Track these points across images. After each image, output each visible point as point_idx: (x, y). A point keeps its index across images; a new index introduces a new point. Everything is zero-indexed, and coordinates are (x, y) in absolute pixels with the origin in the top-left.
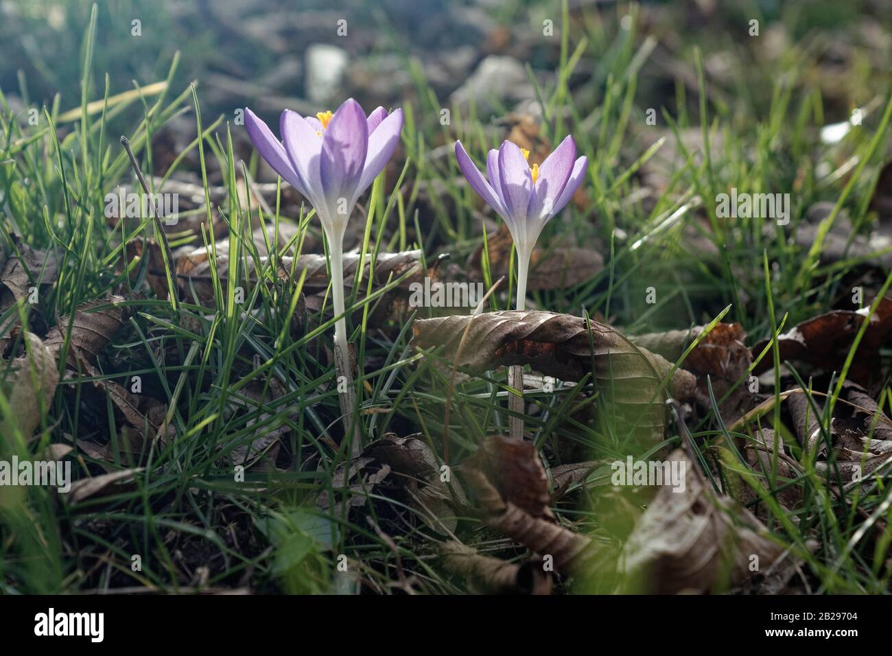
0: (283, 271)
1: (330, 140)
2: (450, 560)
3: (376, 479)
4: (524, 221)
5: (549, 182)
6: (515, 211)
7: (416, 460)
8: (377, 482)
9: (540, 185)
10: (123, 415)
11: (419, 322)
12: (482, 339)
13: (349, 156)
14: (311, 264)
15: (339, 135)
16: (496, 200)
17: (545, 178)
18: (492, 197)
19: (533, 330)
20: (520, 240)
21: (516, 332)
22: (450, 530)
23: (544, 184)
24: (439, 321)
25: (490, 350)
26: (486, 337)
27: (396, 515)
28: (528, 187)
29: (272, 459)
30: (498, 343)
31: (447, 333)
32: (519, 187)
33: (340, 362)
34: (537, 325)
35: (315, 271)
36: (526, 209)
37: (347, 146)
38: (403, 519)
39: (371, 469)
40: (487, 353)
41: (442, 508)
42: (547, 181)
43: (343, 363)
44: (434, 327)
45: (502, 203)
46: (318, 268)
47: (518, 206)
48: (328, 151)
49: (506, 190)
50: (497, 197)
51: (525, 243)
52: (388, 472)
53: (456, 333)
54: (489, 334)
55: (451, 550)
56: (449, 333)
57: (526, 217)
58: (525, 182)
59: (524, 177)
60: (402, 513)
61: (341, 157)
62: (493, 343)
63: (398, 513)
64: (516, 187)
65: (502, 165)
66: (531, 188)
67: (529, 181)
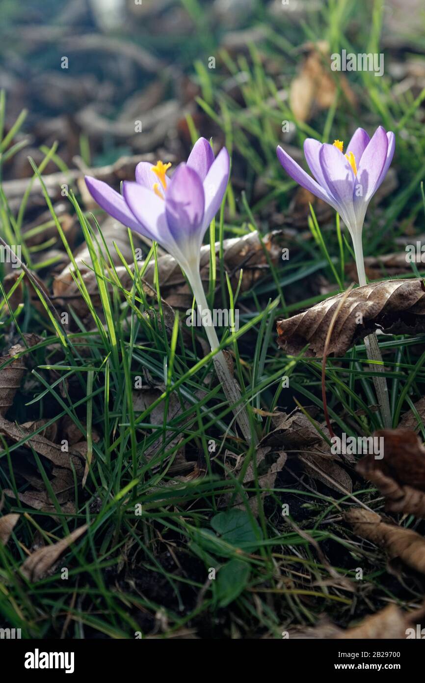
0: (148, 288)
1: (171, 202)
2: (358, 528)
3: (277, 467)
4: (351, 207)
5: (369, 171)
6: (343, 200)
7: (304, 437)
8: (279, 470)
9: (361, 176)
10: (49, 461)
11: (282, 324)
12: (340, 328)
13: (191, 212)
14: (167, 266)
15: (179, 197)
16: (323, 193)
17: (364, 169)
18: (319, 191)
19: (381, 308)
20: (350, 222)
21: (368, 314)
22: (347, 489)
23: (365, 174)
24: (298, 318)
25: (349, 336)
26: (343, 325)
27: (296, 481)
28: (350, 179)
29: (181, 455)
30: (354, 329)
31: (307, 328)
32: (343, 181)
33: (222, 374)
34: (384, 302)
35: (171, 272)
36: (352, 196)
37: (188, 204)
38: (304, 484)
39: (271, 460)
40: (347, 339)
41: (335, 468)
42: (367, 171)
43: (224, 374)
44: (295, 325)
45: (329, 195)
46: (173, 268)
47: (345, 196)
48: (171, 210)
49: (331, 186)
50: (324, 191)
51: (356, 223)
52: (286, 459)
53: (316, 326)
54: (345, 322)
55: (358, 519)
56: (310, 328)
57: (352, 203)
58: (348, 175)
59: (346, 172)
60: (302, 478)
61: (185, 214)
62: (350, 330)
63: (298, 479)
64: (340, 181)
65: (324, 165)
66: (353, 179)
67: (350, 173)
